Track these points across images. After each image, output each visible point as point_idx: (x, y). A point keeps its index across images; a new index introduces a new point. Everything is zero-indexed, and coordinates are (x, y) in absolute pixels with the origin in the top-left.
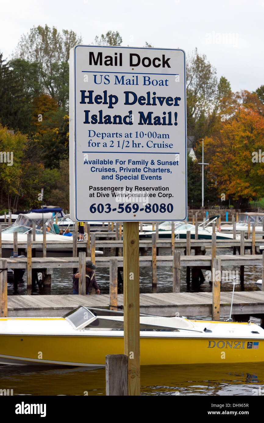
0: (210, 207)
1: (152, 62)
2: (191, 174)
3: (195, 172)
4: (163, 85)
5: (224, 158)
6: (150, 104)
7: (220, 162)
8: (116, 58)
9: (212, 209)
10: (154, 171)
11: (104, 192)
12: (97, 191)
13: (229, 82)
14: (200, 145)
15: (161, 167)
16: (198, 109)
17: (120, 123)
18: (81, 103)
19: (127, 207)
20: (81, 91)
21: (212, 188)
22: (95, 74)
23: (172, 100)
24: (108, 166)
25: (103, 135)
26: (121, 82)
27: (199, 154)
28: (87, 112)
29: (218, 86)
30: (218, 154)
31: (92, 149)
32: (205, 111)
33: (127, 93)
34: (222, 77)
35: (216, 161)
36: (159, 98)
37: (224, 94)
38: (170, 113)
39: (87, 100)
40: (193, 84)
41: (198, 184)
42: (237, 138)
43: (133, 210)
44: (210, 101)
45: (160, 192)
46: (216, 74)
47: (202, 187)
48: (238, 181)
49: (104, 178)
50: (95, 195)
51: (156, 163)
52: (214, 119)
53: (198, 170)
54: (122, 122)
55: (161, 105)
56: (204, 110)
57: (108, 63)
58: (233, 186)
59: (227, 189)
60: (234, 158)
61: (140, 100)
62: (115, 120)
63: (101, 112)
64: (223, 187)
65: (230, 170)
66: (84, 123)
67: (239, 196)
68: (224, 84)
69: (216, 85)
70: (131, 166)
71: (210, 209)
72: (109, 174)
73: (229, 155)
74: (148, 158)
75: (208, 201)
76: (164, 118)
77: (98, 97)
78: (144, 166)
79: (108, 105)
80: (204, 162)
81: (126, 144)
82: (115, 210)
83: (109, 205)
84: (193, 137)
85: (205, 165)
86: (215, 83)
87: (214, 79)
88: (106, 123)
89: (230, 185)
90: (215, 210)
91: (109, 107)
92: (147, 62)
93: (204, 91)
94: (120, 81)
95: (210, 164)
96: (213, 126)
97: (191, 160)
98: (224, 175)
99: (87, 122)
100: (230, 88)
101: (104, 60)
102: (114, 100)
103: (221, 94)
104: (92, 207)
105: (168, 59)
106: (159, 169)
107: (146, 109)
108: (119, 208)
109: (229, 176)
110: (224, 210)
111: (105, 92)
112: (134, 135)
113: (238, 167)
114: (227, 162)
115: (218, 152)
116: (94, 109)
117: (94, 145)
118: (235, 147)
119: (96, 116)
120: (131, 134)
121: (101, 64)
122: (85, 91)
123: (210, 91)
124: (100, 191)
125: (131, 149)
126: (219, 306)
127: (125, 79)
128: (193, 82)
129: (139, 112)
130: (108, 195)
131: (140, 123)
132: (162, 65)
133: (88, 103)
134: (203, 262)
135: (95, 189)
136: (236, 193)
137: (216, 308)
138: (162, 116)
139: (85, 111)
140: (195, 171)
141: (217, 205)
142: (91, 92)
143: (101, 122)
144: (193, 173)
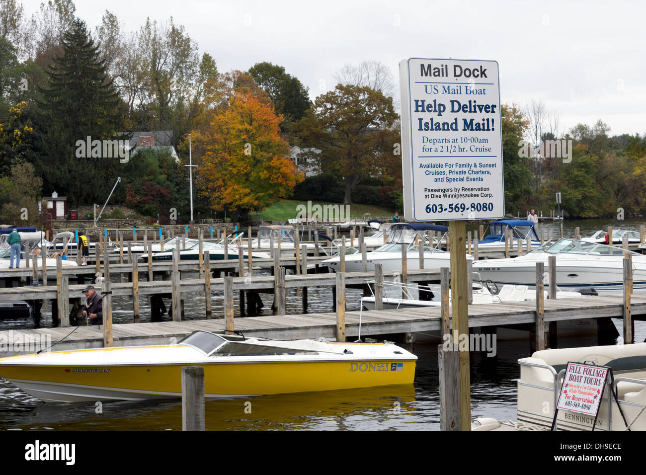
0: (201, 221)
1: (472, 73)
2: (175, 180)
3: (180, 177)
4: (481, 94)
5: (217, 158)
6: (472, 112)
7: (212, 163)
8: (443, 69)
9: (204, 223)
10: (477, 173)
11: (437, 194)
12: (431, 192)
13: (214, 60)
14: (185, 142)
15: (483, 169)
16: (176, 96)
17: (448, 129)
18: (415, 111)
19: (456, 207)
20: (415, 101)
21: (202, 196)
22: (426, 84)
23: (489, 108)
24: (439, 170)
25: (434, 141)
26: (448, 92)
27: (184, 154)
28: (420, 120)
29: (200, 65)
30: (208, 153)
31: (425, 154)
32: (185, 98)
33: (452, 102)
34: (205, 53)
35: (207, 162)
36: (479, 106)
37: (209, 76)
38: (488, 120)
39: (420, 109)
40: (168, 64)
41: (184, 192)
42: (233, 132)
43: (461, 210)
44: (190, 85)
45: (482, 192)
46: (197, 49)
47: (190, 195)
48: (236, 187)
49: (436, 180)
50: (430, 197)
51: (478, 165)
52: (196, 107)
53: (183, 174)
54: (450, 128)
55: (481, 112)
56: (183, 97)
57: (437, 74)
58: (230, 194)
59: (221, 197)
60: (229, 158)
61: (463, 108)
62: (444, 127)
63: (432, 119)
64: (217, 195)
65: (225, 172)
66: (419, 130)
67: (237, 205)
68: (208, 63)
69: (197, 64)
70: (458, 169)
71: (201, 223)
72: (440, 177)
73: (223, 154)
74: (471, 161)
75: (199, 213)
76: (483, 124)
77: (429, 106)
78: (469, 169)
79: (438, 113)
80: (192, 164)
81: (453, 148)
82: (446, 209)
83: (441, 205)
84: (172, 131)
85: (193, 168)
86: (196, 62)
87: (195, 56)
88: (436, 130)
89: (226, 192)
90: (208, 225)
91: (438, 115)
92: (468, 73)
93: (182, 72)
94: (446, 90)
95: (199, 166)
96: (195, 117)
97: (174, 162)
98: (218, 179)
99: (421, 129)
100: (216, 68)
101: (433, 71)
102: (442, 108)
103: (204, 76)
104: (427, 208)
105: (485, 70)
106: (481, 171)
107: (468, 116)
108: (450, 208)
109: (224, 180)
110: (218, 224)
111: (435, 101)
112: (459, 141)
113: (235, 169)
114: (220, 163)
115: (209, 150)
116: (426, 117)
117: (427, 150)
118: (231, 143)
119: (428, 123)
120: (457, 139)
121: (430, 75)
122: (418, 101)
123: (190, 72)
124: (433, 193)
125: (457, 153)
126: (344, 326)
127: (450, 89)
128: (168, 60)
129: (463, 119)
130: (440, 196)
131: (464, 130)
132: (480, 75)
133: (421, 111)
134: (265, 284)
135: (429, 191)
136: (233, 202)
137: (341, 328)
138: (481, 122)
139: (419, 119)
140: (179, 175)
141: (210, 218)
142: (423, 101)
143: (432, 129)
144: (177, 177)
